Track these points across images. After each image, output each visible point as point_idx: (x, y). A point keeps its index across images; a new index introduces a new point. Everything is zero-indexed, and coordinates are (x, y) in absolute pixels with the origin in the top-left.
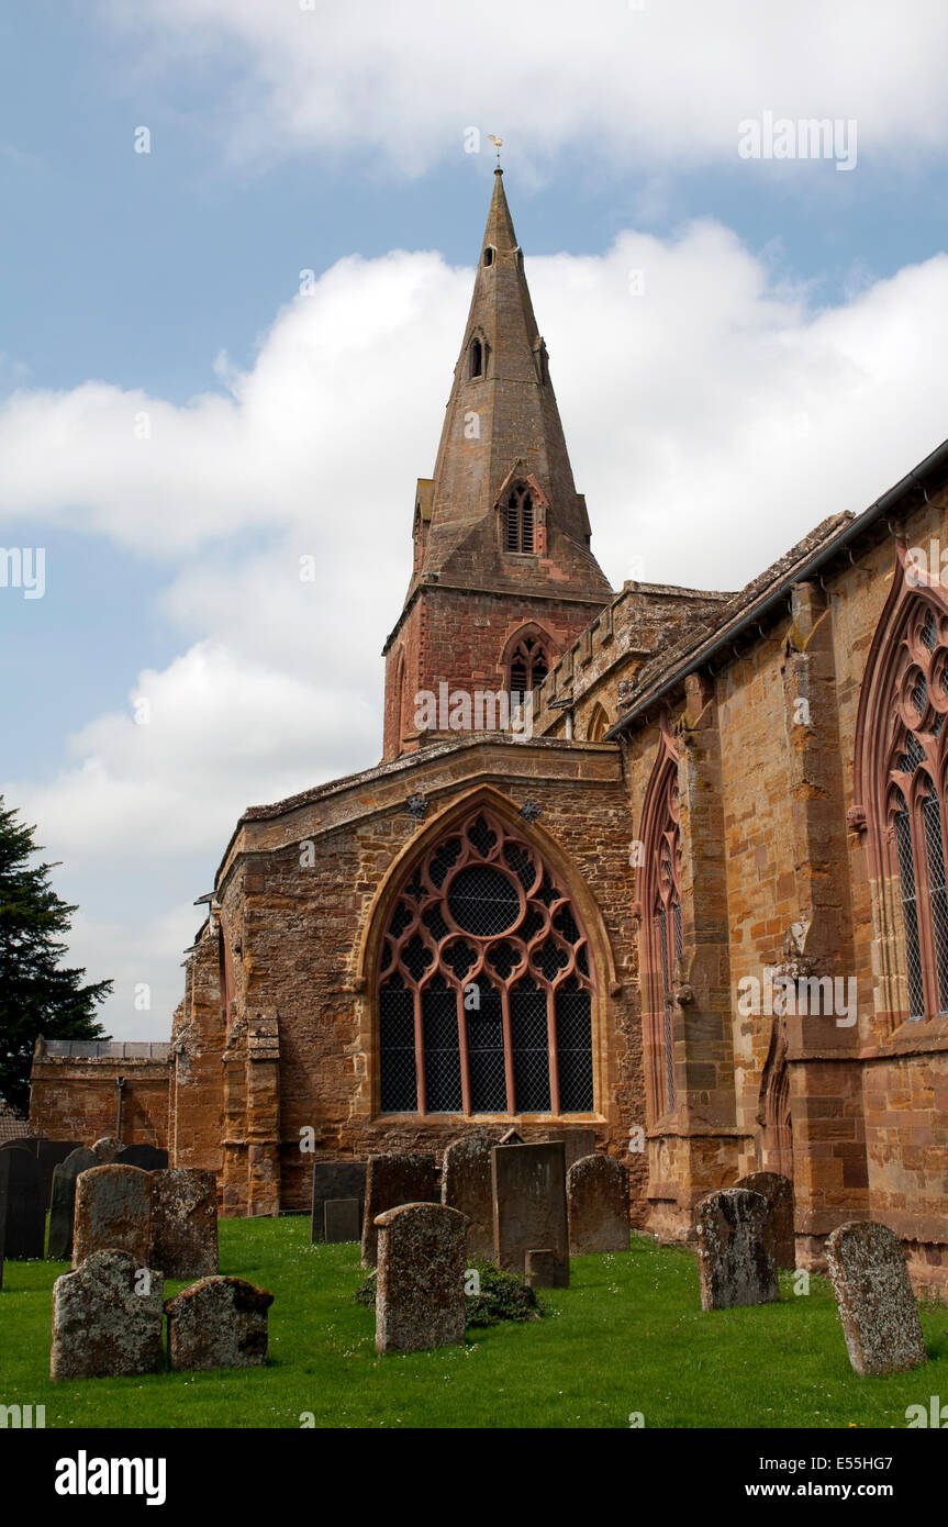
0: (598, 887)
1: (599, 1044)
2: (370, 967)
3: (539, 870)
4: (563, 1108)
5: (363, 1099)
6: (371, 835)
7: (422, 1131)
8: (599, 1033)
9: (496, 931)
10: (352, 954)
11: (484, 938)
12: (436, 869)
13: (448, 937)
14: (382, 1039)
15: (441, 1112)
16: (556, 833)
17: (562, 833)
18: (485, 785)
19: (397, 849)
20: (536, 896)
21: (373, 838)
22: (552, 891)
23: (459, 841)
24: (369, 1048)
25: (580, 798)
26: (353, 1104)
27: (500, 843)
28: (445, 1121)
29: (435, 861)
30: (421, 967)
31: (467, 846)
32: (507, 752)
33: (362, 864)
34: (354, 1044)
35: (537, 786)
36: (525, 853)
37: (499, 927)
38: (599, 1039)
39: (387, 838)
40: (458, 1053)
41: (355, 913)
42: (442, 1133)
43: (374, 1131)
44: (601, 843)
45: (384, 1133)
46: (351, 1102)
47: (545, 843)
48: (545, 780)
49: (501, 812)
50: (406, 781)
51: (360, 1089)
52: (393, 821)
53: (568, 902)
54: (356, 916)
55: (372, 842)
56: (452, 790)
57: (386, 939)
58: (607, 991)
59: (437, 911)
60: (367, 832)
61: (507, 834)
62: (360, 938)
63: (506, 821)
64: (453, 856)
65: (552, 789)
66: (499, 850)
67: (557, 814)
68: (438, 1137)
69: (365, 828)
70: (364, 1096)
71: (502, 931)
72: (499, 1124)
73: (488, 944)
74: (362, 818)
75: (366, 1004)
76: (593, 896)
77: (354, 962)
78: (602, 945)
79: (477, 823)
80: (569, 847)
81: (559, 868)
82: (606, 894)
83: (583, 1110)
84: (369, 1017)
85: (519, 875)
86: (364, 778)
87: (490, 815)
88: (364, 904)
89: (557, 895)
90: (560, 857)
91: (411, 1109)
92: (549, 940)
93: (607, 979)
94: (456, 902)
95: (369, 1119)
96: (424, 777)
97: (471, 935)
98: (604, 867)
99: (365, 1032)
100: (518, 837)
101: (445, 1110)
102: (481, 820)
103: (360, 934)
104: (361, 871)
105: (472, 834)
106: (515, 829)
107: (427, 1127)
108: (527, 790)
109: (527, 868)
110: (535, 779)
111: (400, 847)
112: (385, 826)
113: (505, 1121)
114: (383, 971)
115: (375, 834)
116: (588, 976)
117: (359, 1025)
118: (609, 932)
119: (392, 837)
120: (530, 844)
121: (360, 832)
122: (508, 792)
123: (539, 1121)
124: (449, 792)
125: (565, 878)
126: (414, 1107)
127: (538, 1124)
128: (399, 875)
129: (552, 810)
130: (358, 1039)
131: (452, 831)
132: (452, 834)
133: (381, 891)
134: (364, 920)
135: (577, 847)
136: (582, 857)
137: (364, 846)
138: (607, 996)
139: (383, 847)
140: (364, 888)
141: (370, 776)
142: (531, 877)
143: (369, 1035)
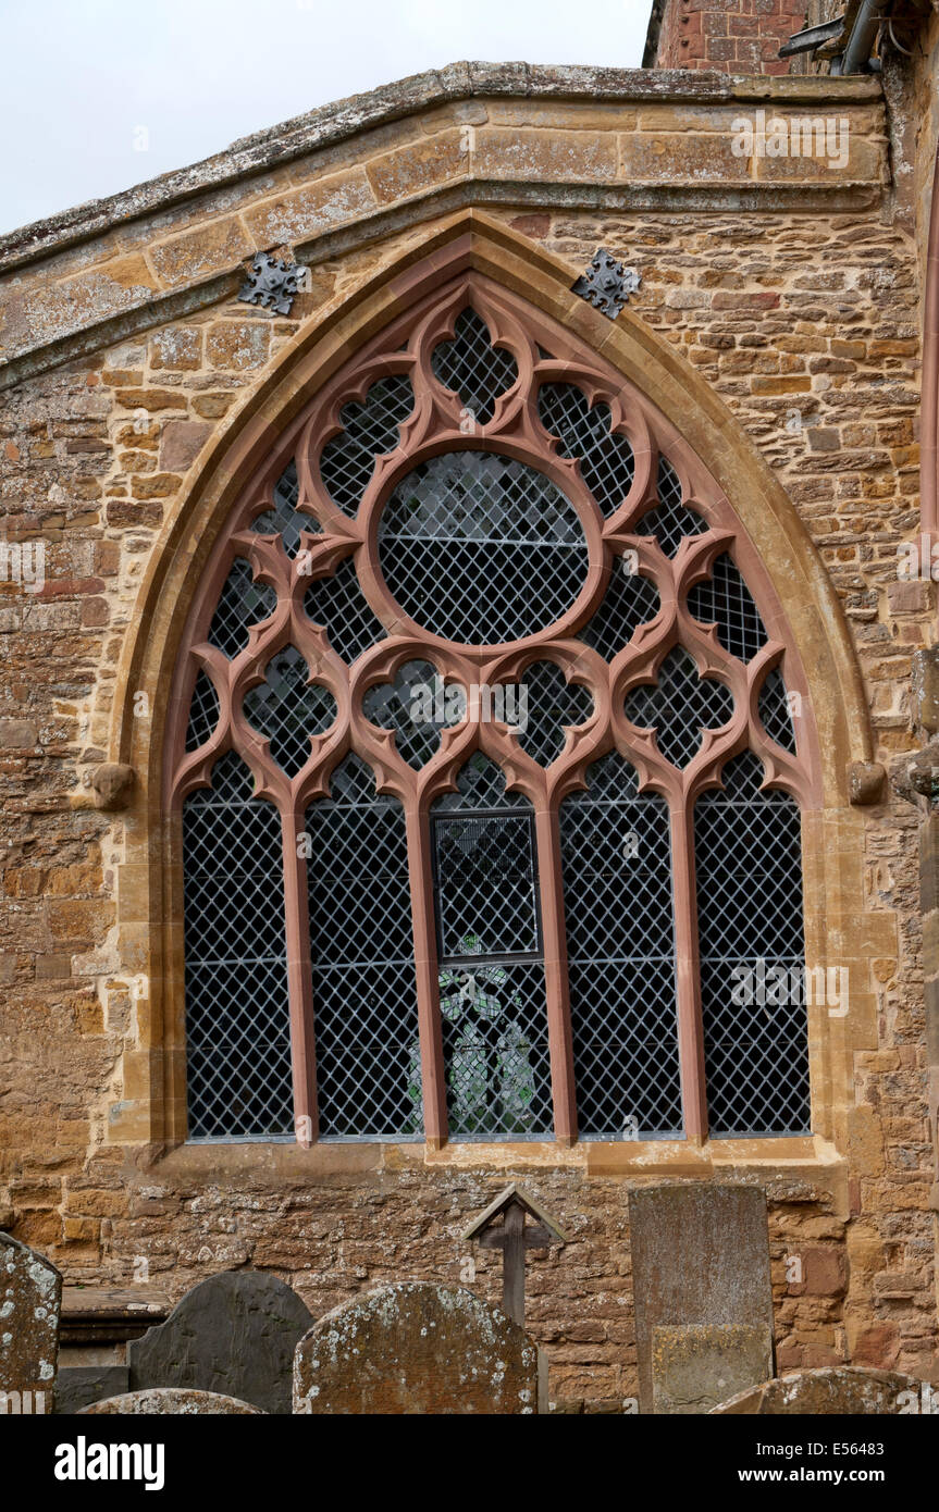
0: (814, 493)
1: (823, 939)
2: (144, 737)
3: (640, 448)
4: (716, 1121)
5: (128, 1105)
6: (143, 367)
7: (298, 1189)
8: (822, 911)
9: (519, 629)
10: (92, 700)
11: (481, 649)
12: (341, 460)
13: (377, 648)
14: (192, 937)
15: (360, 1137)
16: (686, 347)
17: (706, 341)
18: (470, 212)
19: (217, 406)
20: (636, 525)
21: (148, 377)
22: (680, 512)
23: (405, 377)
24: (146, 961)
25: (759, 238)
26: (100, 1116)
27: (524, 380)
28: (366, 1162)
29: (337, 436)
30: (301, 735)
31: (426, 390)
32: (538, 116)
33: (120, 450)
34: (100, 952)
35: (628, 212)
36: (602, 407)
37: (528, 617)
38: (822, 926)
39: (189, 375)
40: (409, 974)
41: (102, 587)
42: (359, 1195)
43: (159, 1192)
44: (818, 368)
45: (185, 1198)
46: (93, 1111)
47: (654, 371)
48: (649, 190)
49: (522, 290)
50: (241, 213)
51: (118, 1076)
52: (206, 327)
53: (731, 539)
54: (105, 596)
55: (146, 387)
56: (373, 231)
57: (195, 658)
58: (842, 790)
59: (345, 578)
60: (131, 360)
61: (546, 355)
62: (113, 658)
63: (538, 317)
64: (391, 422)
65: (673, 219)
66: (522, 398)
67: (687, 288)
68: (344, 1205)
69: (125, 351)
70: (130, 1093)
71: (537, 628)
72: (523, 1170)
73: (492, 665)
74: (118, 321)
75: (135, 836)
76: (796, 517)
77: (100, 723)
78: (824, 660)
79: (459, 325)
80: (726, 379)
81: (697, 441)
82: (838, 509)
83: (778, 1127)
84: (145, 877)
85: (583, 467)
86: (121, 210)
87: (493, 301)
88: (127, 561)
89: (693, 520)
90: (696, 411)
91: (276, 1129)
92: (672, 650)
93: (841, 753)
94: (399, 551)
95: (146, 1157)
96: (296, 200)
97: (447, 644)
98: (833, 436)
99: (133, 917)
100: (576, 358)
101: (371, 1131)
102: (467, 315)
103: (115, 645)
104: (116, 469)
105: (442, 356)
106: (567, 337)
107: (314, 1179)
108: (599, 226)
109: (607, 447)
110: (621, 190)
111: (226, 399)
112: (185, 342)
113: (538, 1162)
114: (192, 747)
115: (156, 365)
116: (793, 750)
117: (115, 897)
118: (843, 620)
119: (206, 370)
120: (613, 378)
121: (114, 361)
122: (543, 233)
123: (640, 1161)
124: (365, 235)
125: (716, 471)
126: (287, 1121)
127: (634, 1171)
128: (224, 479)
129: (673, 279)
130: (113, 935)
131: (382, 351)
132: (383, 359)
133: (171, 525)
134: (124, 602)
135: (749, 379)
136: (765, 408)
137: (128, 402)
138: (841, 805)
139: (178, 402)
140: (124, 515)
141: (139, 203)
142: (621, 474)
143: (142, 926)
